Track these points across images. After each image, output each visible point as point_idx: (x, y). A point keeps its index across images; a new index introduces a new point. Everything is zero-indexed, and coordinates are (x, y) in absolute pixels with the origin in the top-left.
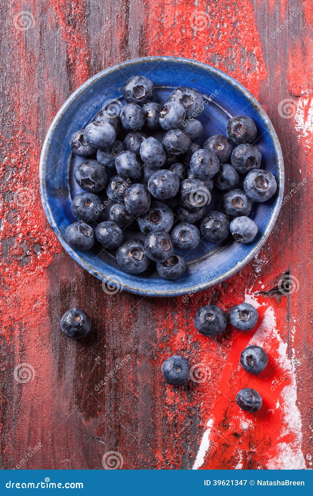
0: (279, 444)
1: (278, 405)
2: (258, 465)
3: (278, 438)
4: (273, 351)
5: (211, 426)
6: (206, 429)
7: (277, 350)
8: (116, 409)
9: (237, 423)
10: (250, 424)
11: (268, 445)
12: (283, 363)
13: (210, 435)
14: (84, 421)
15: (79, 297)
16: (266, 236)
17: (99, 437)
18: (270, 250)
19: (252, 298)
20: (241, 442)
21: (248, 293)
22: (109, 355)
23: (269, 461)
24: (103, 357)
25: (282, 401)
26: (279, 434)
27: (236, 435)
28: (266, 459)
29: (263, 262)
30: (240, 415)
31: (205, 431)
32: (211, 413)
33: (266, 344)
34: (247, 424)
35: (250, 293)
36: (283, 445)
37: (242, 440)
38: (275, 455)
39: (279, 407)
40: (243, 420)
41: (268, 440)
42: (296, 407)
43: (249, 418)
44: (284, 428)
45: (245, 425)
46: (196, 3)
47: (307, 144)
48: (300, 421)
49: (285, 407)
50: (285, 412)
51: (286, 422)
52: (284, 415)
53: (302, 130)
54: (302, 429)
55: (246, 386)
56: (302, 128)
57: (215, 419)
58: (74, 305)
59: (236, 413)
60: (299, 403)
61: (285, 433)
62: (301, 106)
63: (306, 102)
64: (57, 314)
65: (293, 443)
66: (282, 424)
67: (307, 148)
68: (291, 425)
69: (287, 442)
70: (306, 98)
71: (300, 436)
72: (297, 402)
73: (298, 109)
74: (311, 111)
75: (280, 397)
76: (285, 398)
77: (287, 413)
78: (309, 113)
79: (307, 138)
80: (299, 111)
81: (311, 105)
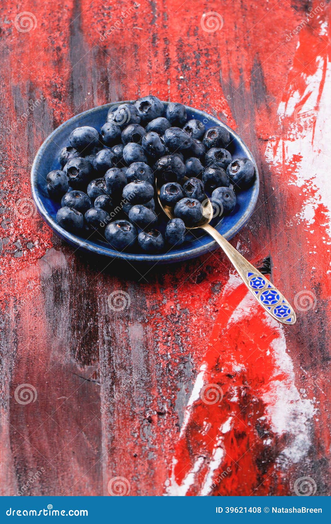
0: (273, 382)
1: (268, 353)
2: (253, 398)
3: (271, 377)
4: (260, 314)
5: (205, 370)
6: (200, 371)
7: (264, 313)
8: (110, 359)
9: (230, 367)
10: (243, 367)
11: (261, 382)
12: (270, 322)
13: (203, 376)
14: (79, 367)
15: (70, 278)
17: (94, 380)
18: (250, 242)
19: (236, 276)
20: (235, 380)
21: (232, 273)
22: (101, 320)
23: (264, 394)
24: (96, 320)
25: (271, 350)
26: (271, 374)
27: (229, 376)
28: (260, 393)
29: (244, 252)
30: (232, 361)
31: (198, 373)
32: (203, 360)
33: (252, 309)
34: (239, 367)
35: (233, 273)
36: (277, 382)
37: (236, 379)
38: (269, 390)
39: (270, 355)
40: (235, 364)
41: (261, 379)
42: (286, 354)
43: (241, 363)
44: (276, 370)
45: (237, 368)
46: (169, 83)
47: (278, 171)
48: (291, 364)
49: (276, 355)
50: (276, 358)
51: (277, 365)
52: (275, 360)
53: (272, 162)
54: (294, 369)
55: (236, 340)
56: (272, 160)
57: (208, 365)
58: (66, 285)
59: (229, 359)
60: (289, 351)
61: (276, 373)
62: (270, 146)
63: (274, 144)
64: (50, 291)
65: (286, 380)
66: (274, 367)
67: (278, 174)
68: (283, 367)
69: (280, 380)
70: (274, 141)
71: (293, 375)
72: (287, 350)
73: (267, 148)
74: (280, 150)
75: (270, 348)
76: (274, 348)
77: (278, 359)
78: (277, 150)
79: (278, 167)
80: (268, 150)
81: (279, 145)
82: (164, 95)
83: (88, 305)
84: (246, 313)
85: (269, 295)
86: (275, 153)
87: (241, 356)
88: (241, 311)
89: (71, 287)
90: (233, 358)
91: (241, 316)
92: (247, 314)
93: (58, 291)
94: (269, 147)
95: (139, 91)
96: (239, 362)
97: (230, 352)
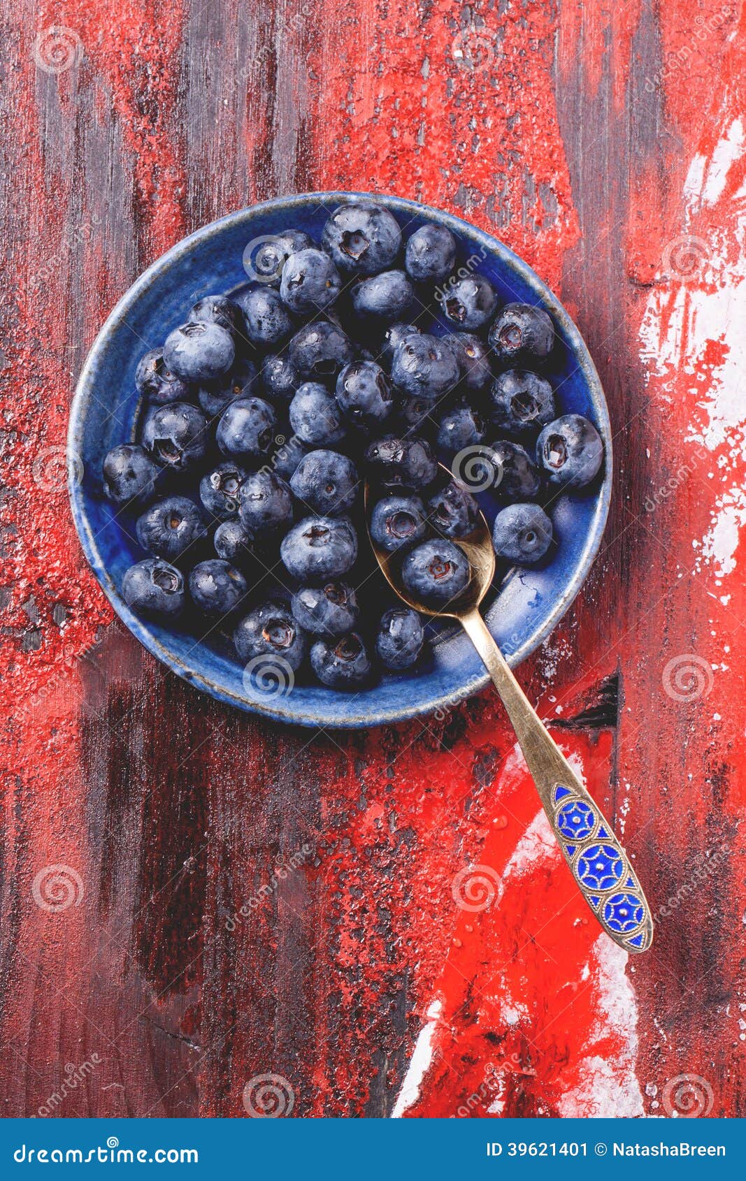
0: (587, 1060)
1: (586, 972)
2: (539, 1105)
3: (585, 1046)
5: (437, 1016)
6: (427, 1023)
8: (227, 974)
9: (495, 1011)
10: (524, 1013)
11: (562, 1061)
13: (433, 1036)
14: (155, 1000)
15: (149, 723)
16: (568, 600)
17: (187, 1036)
18: (577, 627)
20: (502, 1052)
22: (214, 854)
23: (563, 1096)
24: (202, 858)
25: (594, 965)
26: (586, 1037)
27: (492, 1038)
28: (556, 1093)
29: (560, 656)
30: (502, 993)
31: (423, 1027)
32: (437, 987)
34: (516, 1013)
36: (596, 1062)
37: (505, 1049)
38: (577, 1084)
39: (589, 978)
40: (507, 1004)
41: (563, 1051)
42: (626, 979)
43: (522, 1001)
44: (598, 1025)
45: (511, 1016)
46: (426, 70)
47: (665, 393)
48: (634, 1010)
49: (602, 978)
50: (602, 988)
51: (602, 1010)
52: (598, 996)
53: (654, 360)
54: (638, 1026)
55: (517, 929)
56: (654, 356)
57: (445, 1000)
58: (138, 742)
59: (494, 989)
60: (633, 970)
61: (599, 1035)
62: (654, 306)
63: (665, 298)
64: (100, 760)
65: (617, 1057)
66: (594, 1015)
67: (664, 403)
68: (614, 1019)
69: (605, 1055)
70: (665, 289)
71: (633, 1042)
72: (628, 966)
73: (647, 314)
74: (676, 320)
75: (591, 955)
76: (602, 958)
77: (607, 992)
78: (670, 322)
79: (666, 378)
80: (649, 319)
81: (676, 306)
82: (411, 115)
83: (185, 806)
84: (547, 848)
85: (597, 860)
86: (663, 335)
87: (524, 979)
88: (537, 840)
89: (149, 749)
90: (506, 983)
91: (533, 857)
92: (549, 852)
93: (119, 760)
94: (651, 310)
95: (350, 98)
96: (518, 998)
97: (499, 967)
